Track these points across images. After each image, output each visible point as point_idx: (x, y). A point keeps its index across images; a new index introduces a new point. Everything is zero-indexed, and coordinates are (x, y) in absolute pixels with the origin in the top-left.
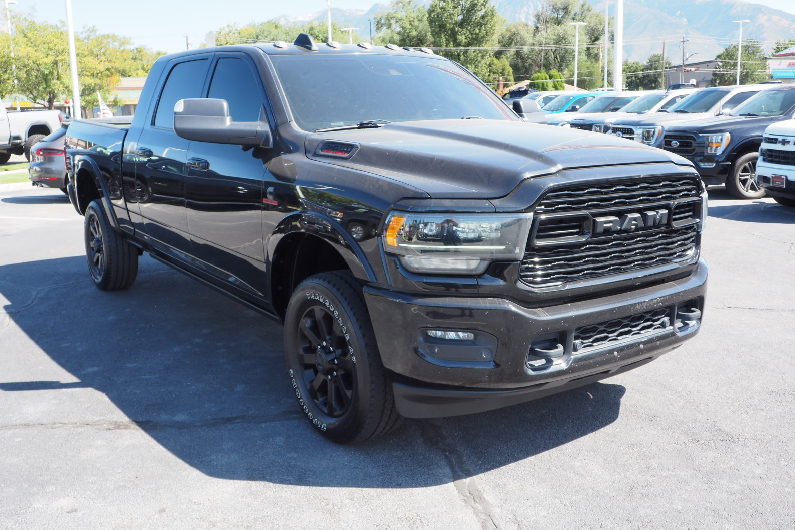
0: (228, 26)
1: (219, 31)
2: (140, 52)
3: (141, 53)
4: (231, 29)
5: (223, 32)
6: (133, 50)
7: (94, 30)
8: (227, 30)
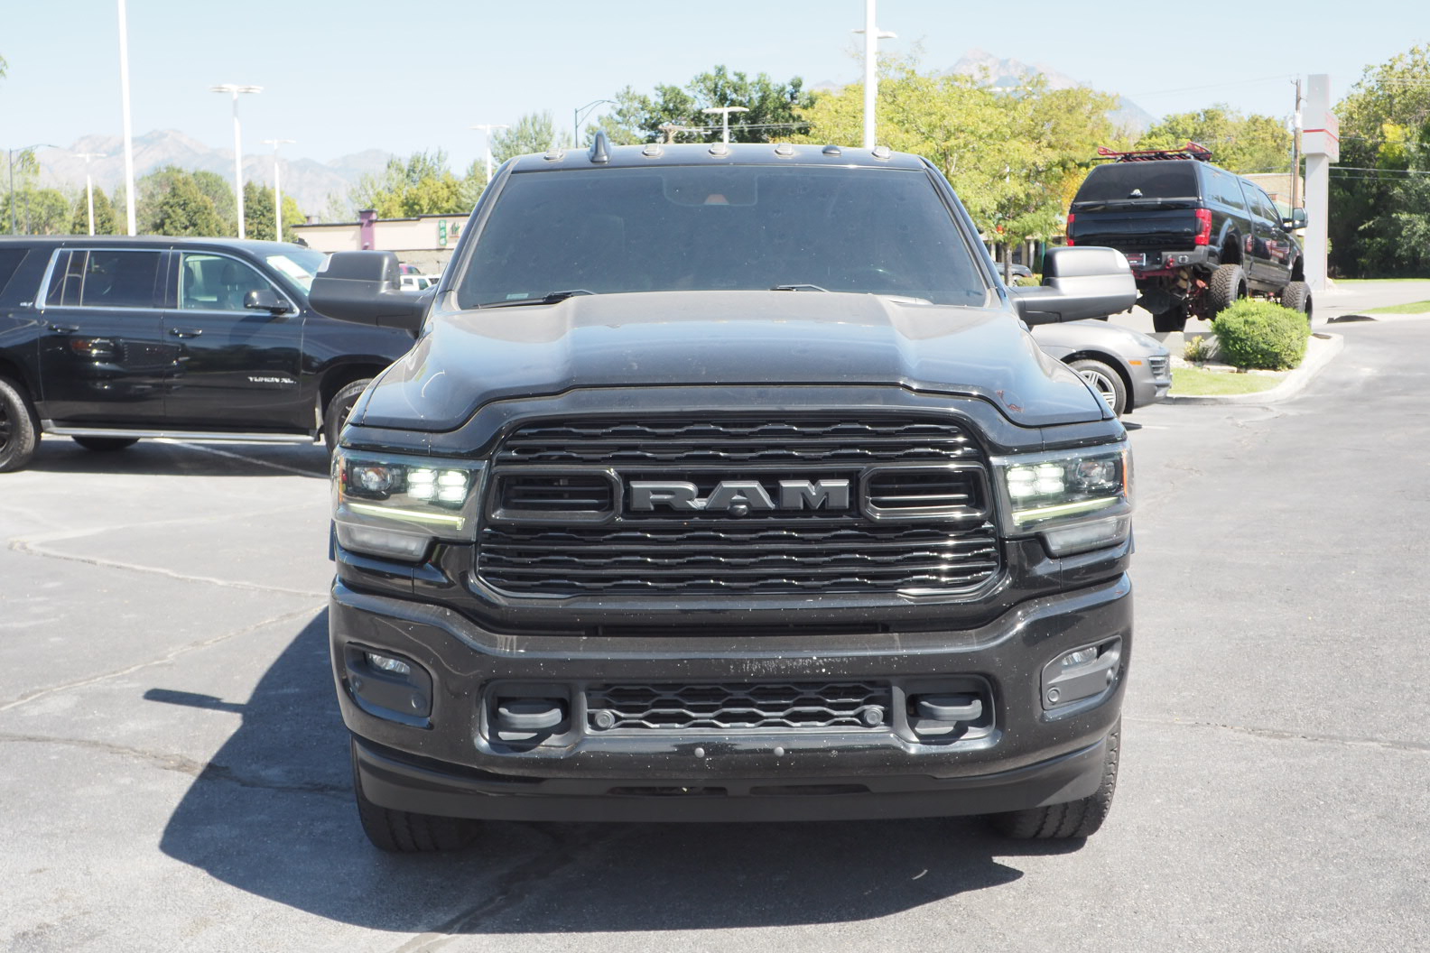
0: (1412, 52)
1: (1389, 64)
2: (1212, 119)
3: (1216, 122)
4: (1417, 57)
5: (1398, 68)
6: (1199, 115)
7: (1038, 82)
8: (1409, 60)
